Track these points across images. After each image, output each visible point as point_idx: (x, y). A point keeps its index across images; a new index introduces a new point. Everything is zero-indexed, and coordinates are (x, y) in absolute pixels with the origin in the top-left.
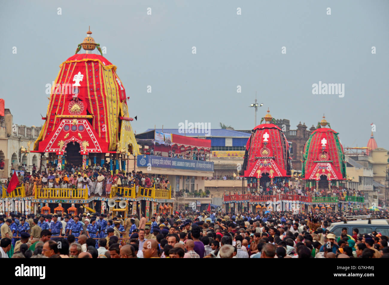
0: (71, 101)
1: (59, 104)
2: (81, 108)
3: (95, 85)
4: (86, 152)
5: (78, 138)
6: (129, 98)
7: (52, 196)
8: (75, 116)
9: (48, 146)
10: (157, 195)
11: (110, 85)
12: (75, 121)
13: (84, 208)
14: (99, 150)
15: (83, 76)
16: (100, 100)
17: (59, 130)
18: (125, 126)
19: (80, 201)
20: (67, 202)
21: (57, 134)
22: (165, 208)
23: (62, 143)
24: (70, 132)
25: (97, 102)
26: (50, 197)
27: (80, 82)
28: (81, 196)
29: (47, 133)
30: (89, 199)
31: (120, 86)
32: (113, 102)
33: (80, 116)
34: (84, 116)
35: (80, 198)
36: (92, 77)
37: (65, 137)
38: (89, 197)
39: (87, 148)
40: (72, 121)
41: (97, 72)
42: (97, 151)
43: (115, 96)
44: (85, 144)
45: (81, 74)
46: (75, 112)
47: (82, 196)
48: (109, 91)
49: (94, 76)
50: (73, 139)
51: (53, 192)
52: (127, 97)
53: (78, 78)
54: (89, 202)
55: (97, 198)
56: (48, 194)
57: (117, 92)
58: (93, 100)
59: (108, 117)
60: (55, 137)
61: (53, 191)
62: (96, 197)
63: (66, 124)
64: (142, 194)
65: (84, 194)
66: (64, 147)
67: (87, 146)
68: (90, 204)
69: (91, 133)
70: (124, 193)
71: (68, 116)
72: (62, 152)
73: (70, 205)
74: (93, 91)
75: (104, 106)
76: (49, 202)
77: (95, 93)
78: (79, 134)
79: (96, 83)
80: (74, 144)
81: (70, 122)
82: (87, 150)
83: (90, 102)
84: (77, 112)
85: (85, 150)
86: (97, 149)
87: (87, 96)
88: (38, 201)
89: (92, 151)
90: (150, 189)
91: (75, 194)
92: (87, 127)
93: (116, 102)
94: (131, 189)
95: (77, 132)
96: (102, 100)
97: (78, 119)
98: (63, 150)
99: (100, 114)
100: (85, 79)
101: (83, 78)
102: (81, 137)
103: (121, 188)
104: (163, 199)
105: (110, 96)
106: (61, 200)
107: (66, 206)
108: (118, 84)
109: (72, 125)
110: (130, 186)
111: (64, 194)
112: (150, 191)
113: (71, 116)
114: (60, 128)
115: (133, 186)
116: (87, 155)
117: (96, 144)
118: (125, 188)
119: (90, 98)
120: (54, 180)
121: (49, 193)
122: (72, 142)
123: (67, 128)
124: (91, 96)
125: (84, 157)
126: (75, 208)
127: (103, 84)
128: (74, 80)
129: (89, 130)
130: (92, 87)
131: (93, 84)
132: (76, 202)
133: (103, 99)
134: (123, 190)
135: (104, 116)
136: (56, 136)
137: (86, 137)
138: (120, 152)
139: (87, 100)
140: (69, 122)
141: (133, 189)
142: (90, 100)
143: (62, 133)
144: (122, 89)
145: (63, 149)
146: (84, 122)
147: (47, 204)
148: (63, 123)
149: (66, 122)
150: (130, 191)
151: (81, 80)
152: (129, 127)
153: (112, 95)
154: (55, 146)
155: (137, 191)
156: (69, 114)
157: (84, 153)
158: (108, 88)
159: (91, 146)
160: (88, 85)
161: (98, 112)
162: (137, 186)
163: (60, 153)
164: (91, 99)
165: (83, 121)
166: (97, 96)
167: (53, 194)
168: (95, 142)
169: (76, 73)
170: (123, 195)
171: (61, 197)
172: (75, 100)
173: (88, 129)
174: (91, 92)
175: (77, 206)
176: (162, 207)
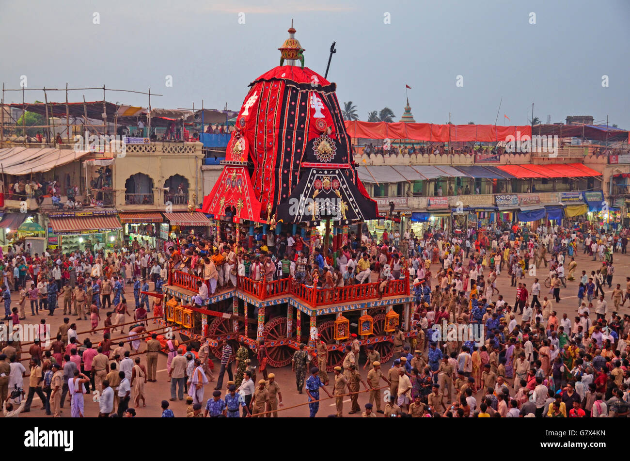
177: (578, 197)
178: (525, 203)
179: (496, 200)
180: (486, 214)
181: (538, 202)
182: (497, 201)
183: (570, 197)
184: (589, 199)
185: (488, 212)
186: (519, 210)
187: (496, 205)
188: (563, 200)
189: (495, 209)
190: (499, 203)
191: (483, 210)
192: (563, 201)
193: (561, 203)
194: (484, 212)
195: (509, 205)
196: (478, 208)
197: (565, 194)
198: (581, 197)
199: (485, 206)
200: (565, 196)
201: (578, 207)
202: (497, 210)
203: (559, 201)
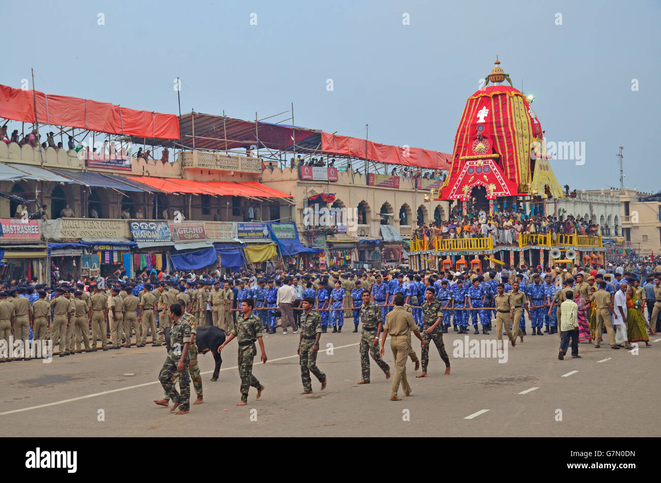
0: (475, 140)
1: (463, 145)
2: (486, 147)
3: (501, 120)
4: (492, 196)
5: (484, 180)
6: (544, 132)
7: (454, 247)
8: (480, 156)
9: (452, 192)
10: (579, 242)
11: (520, 118)
12: (480, 162)
13: (488, 261)
14: (507, 193)
15: (488, 110)
16: (508, 137)
17: (463, 173)
18: (540, 165)
19: (483, 252)
20: (470, 254)
21: (461, 178)
22: (592, 258)
23: (466, 188)
24: (475, 175)
25: (505, 138)
26: (452, 248)
27: (485, 118)
28: (485, 246)
29: (451, 178)
30: (495, 249)
31: (534, 119)
32: (524, 138)
33: (484, 156)
34: (489, 156)
35: (485, 248)
36: (499, 112)
37: (470, 181)
38: (494, 247)
39: (494, 192)
40: (476, 163)
41: (504, 105)
42: (505, 194)
43: (527, 130)
44: (492, 187)
45: (486, 109)
46: (480, 152)
47: (487, 247)
48: (519, 125)
49: (501, 110)
50: (478, 183)
51: (455, 243)
52: (542, 131)
53: (483, 114)
54: (494, 252)
55: (505, 248)
56: (449, 246)
57: (529, 125)
58: (500, 137)
59: (518, 155)
60: (459, 182)
61: (455, 241)
62: (503, 247)
63: (470, 167)
64: (561, 242)
65: (488, 244)
66: (469, 192)
67: (494, 189)
68: (497, 256)
69: (498, 174)
70: (539, 241)
71: (472, 157)
72: (466, 198)
73: (473, 257)
74: (500, 127)
75: (513, 142)
76: (451, 254)
77: (503, 128)
78: (485, 176)
79: (503, 117)
80: (479, 188)
81: (475, 163)
82: (494, 194)
83: (497, 140)
84: (482, 152)
85: (492, 194)
86: (505, 192)
87: (494, 133)
88: (439, 254)
89: (499, 194)
90: (571, 235)
91: (479, 245)
92: (493, 167)
93: (528, 138)
94: (546, 236)
95: (483, 174)
96: (510, 136)
97: (483, 159)
98: (468, 196)
99: (509, 152)
100: (490, 114)
101: (487, 113)
102: (487, 180)
103: (534, 235)
104: (590, 248)
105: (520, 131)
106: (463, 252)
107: (469, 258)
108: (531, 117)
109: (476, 166)
110: (545, 233)
111: (466, 245)
112: (571, 238)
113: (475, 157)
114: (464, 171)
115: (549, 233)
116: (494, 200)
117: (504, 186)
118: (539, 235)
119: (496, 134)
120: (455, 229)
121: (451, 244)
122: (477, 186)
123: (471, 170)
124: (497, 132)
125: (491, 202)
126: (479, 260)
127: (511, 118)
128: (478, 117)
129: (495, 171)
130: (498, 122)
131: (499, 118)
132: (480, 253)
133: (512, 135)
134: (537, 237)
135: (513, 154)
136: (459, 180)
137: (493, 180)
138: (532, 193)
139: (493, 137)
140: (473, 164)
141: (549, 236)
142: (496, 137)
143: (467, 177)
144: (536, 122)
145: (468, 194)
146: (490, 162)
147: (448, 257)
148: (467, 166)
149: (470, 164)
150: (545, 238)
151: (486, 115)
152: (547, 166)
153: (523, 130)
154: (460, 191)
155: (555, 238)
156: (474, 155)
157: (491, 197)
158: (517, 122)
159: (499, 189)
160: (494, 120)
161: (507, 150)
162: (554, 233)
163: (464, 199)
164: (498, 136)
165: (488, 162)
166: (505, 132)
167: (455, 245)
168: (503, 184)
169: (480, 108)
170: (537, 243)
171: (464, 248)
172: (479, 139)
173: (494, 169)
174: (499, 127)
175: (481, 257)
176: (587, 257)
177: (261, 231)
178: (182, 237)
179: (130, 229)
180: (115, 255)
181: (203, 236)
182: (134, 232)
183: (249, 231)
184: (278, 235)
185: (119, 252)
186: (172, 248)
187: (132, 239)
188: (241, 235)
189: (131, 246)
190: (137, 234)
191: (109, 248)
192: (239, 238)
193: (237, 240)
194: (111, 252)
195: (155, 240)
196: (99, 244)
197: (242, 226)
198: (266, 232)
199: (113, 241)
200: (242, 229)
201: (262, 247)
202: (134, 249)
203: (234, 237)
